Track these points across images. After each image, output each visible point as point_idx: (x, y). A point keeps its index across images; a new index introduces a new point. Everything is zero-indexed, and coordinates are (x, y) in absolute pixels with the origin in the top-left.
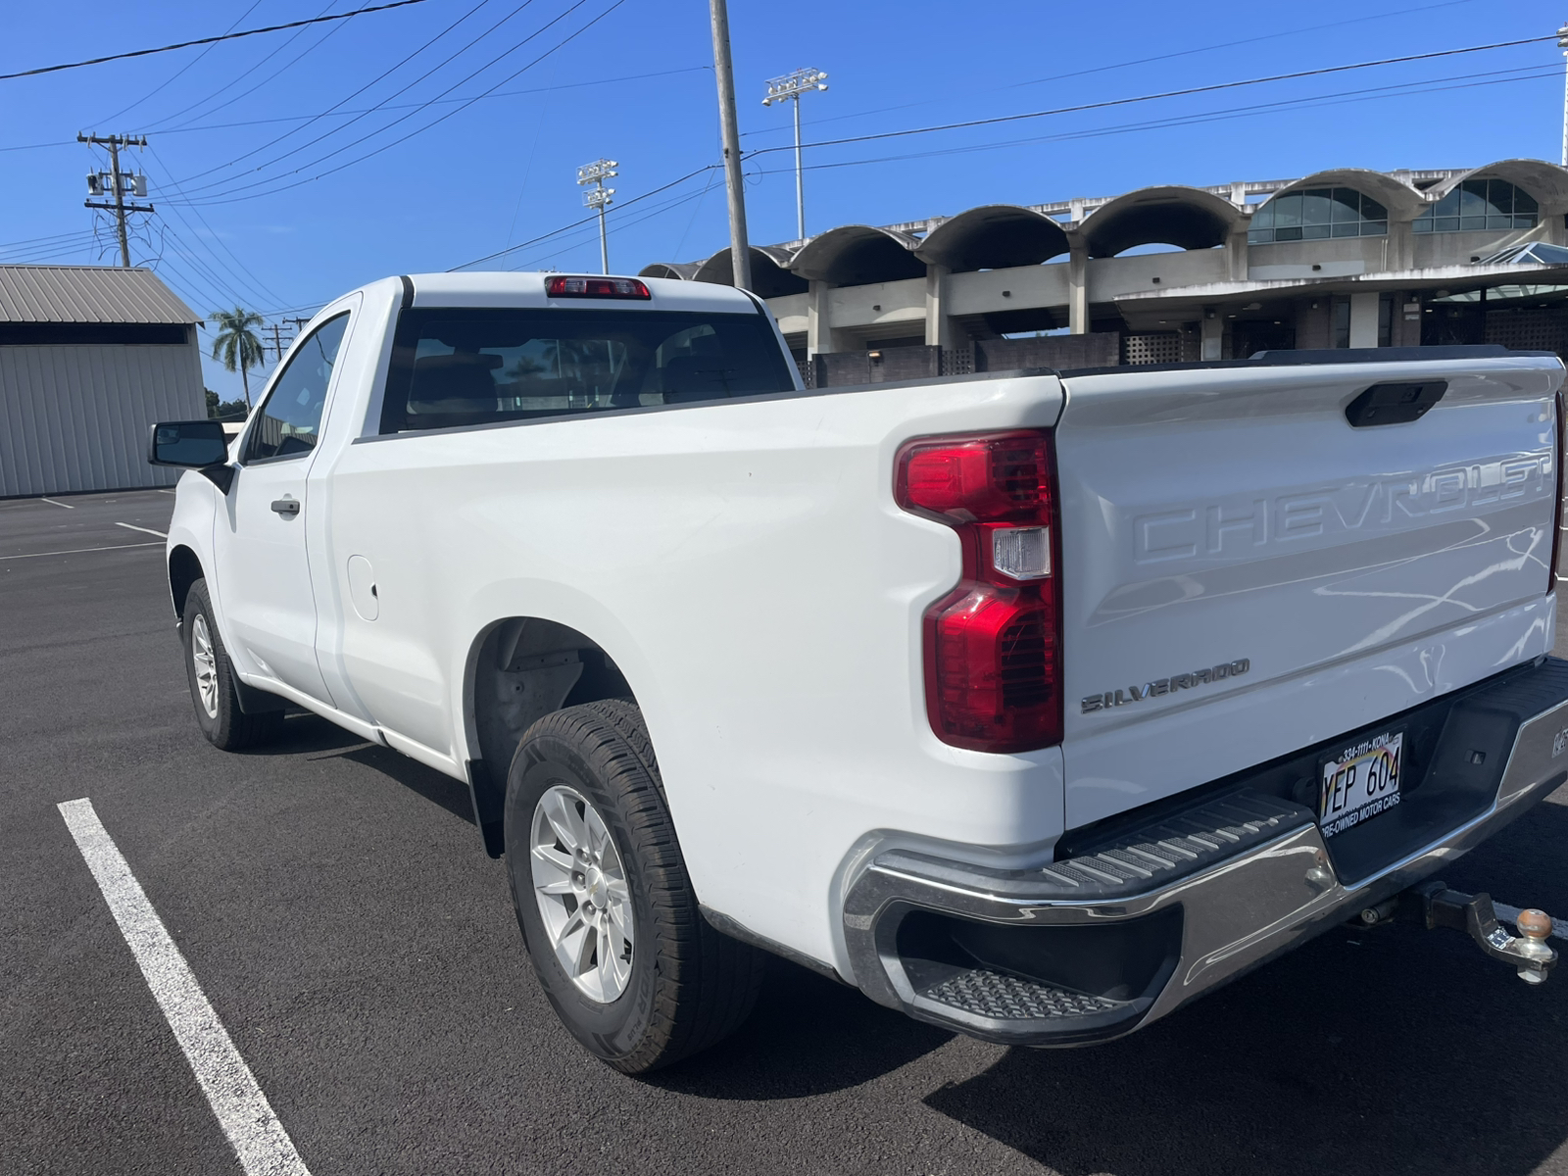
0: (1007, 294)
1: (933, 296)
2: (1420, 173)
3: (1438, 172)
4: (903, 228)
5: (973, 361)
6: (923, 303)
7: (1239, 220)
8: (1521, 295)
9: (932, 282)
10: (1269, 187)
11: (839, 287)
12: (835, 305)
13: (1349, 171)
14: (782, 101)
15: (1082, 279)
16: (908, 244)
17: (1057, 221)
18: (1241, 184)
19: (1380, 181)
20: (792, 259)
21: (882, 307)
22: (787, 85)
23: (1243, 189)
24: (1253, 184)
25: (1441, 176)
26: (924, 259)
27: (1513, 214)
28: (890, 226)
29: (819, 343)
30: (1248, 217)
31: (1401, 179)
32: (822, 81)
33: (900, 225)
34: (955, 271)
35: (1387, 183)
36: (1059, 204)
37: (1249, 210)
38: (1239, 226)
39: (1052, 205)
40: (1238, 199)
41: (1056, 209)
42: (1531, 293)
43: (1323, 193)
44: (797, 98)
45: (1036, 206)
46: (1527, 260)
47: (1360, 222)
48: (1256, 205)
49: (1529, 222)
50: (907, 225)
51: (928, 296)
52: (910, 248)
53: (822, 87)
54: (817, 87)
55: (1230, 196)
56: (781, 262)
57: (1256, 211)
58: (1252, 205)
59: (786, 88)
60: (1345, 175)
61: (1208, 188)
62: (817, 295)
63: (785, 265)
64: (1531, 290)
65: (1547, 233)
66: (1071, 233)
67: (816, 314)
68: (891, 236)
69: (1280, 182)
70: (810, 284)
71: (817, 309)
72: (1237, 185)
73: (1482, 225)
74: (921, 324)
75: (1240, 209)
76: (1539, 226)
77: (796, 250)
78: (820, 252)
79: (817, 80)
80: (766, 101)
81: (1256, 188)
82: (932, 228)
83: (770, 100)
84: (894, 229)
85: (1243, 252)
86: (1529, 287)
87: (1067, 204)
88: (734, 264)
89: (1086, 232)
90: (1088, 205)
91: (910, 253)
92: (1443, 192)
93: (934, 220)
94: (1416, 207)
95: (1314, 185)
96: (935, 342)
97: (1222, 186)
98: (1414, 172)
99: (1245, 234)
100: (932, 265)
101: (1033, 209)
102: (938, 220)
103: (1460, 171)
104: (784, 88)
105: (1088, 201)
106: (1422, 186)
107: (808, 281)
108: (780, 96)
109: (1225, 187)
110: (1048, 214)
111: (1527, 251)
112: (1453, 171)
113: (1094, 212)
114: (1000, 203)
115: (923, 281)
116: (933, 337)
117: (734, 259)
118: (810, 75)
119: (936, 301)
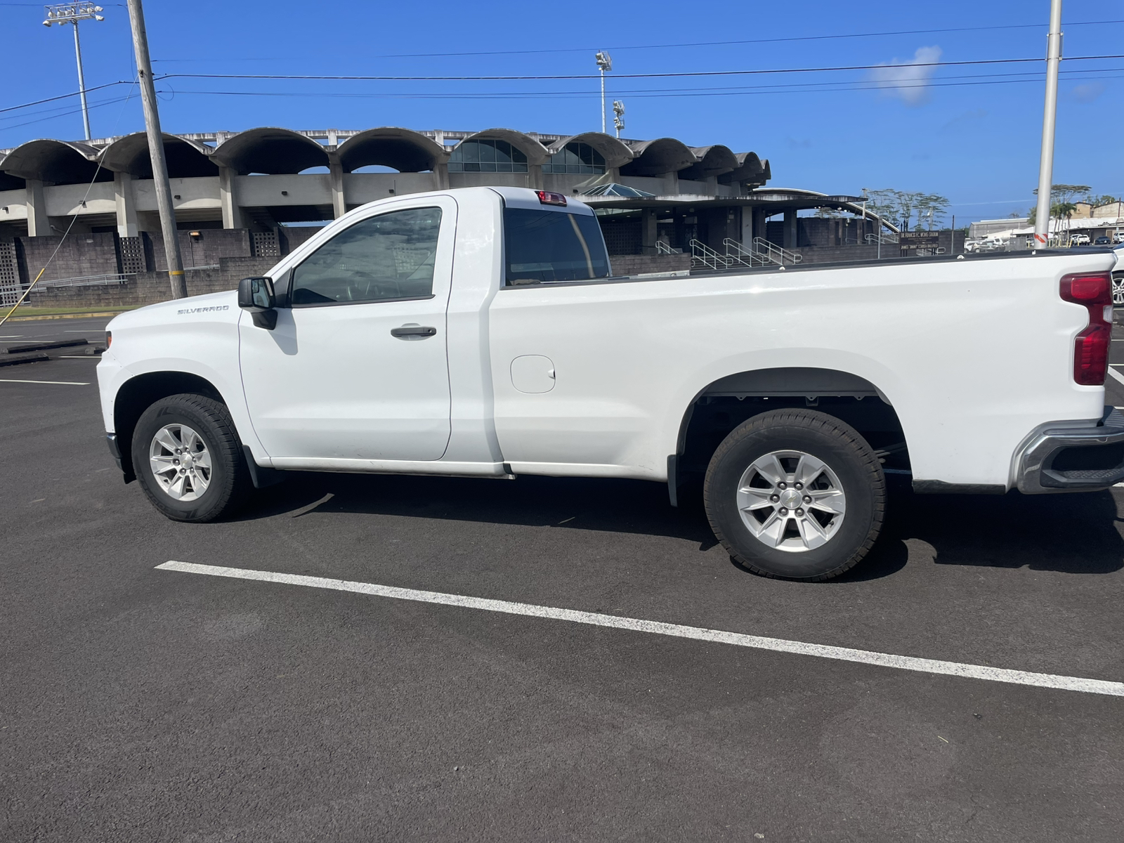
0: (285, 193)
1: (225, 189)
2: (543, 135)
3: (553, 136)
4: (195, 137)
5: (278, 242)
6: (218, 196)
7: (443, 155)
8: (605, 214)
9: (224, 180)
10: (458, 135)
11: (140, 178)
12: (140, 193)
13: (505, 130)
14: (62, 25)
15: (340, 186)
16: (204, 150)
17: (320, 143)
18: (441, 131)
19: (523, 138)
20: (99, 154)
21: (182, 197)
22: (66, 12)
23: (442, 135)
24: (448, 132)
25: (554, 139)
26: (216, 162)
27: (593, 165)
28: (184, 135)
29: (127, 223)
30: (448, 154)
31: (533, 138)
32: (99, 13)
33: (193, 135)
34: (240, 174)
35: (526, 139)
36: (319, 132)
37: (449, 150)
38: (442, 159)
39: (314, 132)
40: (440, 140)
41: (317, 135)
42: (610, 213)
43: (490, 143)
44: (76, 24)
45: (302, 131)
46: (610, 194)
47: (512, 163)
48: (453, 147)
49: (601, 171)
50: (199, 135)
51: (222, 191)
52: (206, 153)
53: (98, 17)
54: (95, 17)
55: (434, 138)
56: (88, 156)
57: (453, 150)
58: (450, 146)
59: (65, 14)
60: (503, 132)
61: (420, 132)
62: (123, 183)
63: (92, 158)
64: (610, 211)
65: (611, 178)
66: (331, 153)
67: (123, 200)
68: (189, 142)
69: (464, 133)
70: (115, 174)
71: (123, 195)
72: (439, 132)
73: (576, 170)
74: (218, 211)
75: (443, 148)
76: (607, 174)
77: (102, 147)
78: (123, 150)
79: (94, 11)
80: (46, 22)
81: (450, 135)
82: (220, 141)
83: (50, 22)
84: (188, 137)
85: (446, 177)
86: (609, 210)
87: (324, 132)
88: (152, 160)
89: (340, 154)
90: (340, 135)
91: (206, 157)
92: (558, 149)
93: (222, 133)
94: (544, 156)
95: (487, 136)
96: (231, 226)
97: (429, 132)
98: (540, 135)
99: (446, 164)
100: (224, 167)
101: (300, 133)
102: (225, 134)
103: (564, 136)
104: (62, 14)
105: (339, 132)
106: (545, 144)
107: (113, 172)
108: (60, 20)
109: (431, 132)
110: (314, 138)
111: (610, 188)
112: (561, 136)
113: (347, 140)
114: (276, 127)
115: (217, 179)
116: (229, 222)
117: (152, 156)
118: (87, 7)
119: (229, 195)
